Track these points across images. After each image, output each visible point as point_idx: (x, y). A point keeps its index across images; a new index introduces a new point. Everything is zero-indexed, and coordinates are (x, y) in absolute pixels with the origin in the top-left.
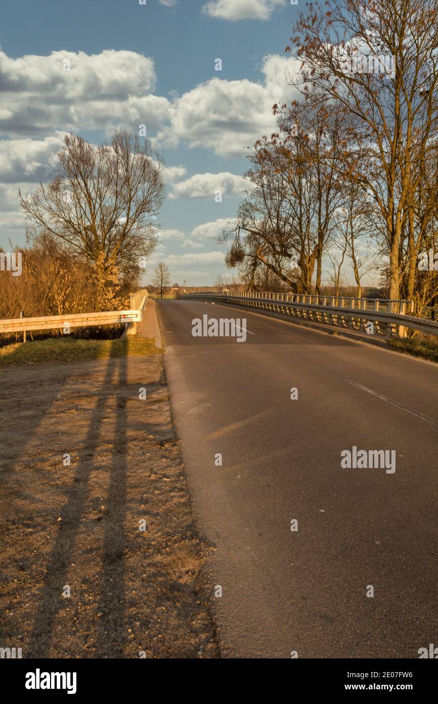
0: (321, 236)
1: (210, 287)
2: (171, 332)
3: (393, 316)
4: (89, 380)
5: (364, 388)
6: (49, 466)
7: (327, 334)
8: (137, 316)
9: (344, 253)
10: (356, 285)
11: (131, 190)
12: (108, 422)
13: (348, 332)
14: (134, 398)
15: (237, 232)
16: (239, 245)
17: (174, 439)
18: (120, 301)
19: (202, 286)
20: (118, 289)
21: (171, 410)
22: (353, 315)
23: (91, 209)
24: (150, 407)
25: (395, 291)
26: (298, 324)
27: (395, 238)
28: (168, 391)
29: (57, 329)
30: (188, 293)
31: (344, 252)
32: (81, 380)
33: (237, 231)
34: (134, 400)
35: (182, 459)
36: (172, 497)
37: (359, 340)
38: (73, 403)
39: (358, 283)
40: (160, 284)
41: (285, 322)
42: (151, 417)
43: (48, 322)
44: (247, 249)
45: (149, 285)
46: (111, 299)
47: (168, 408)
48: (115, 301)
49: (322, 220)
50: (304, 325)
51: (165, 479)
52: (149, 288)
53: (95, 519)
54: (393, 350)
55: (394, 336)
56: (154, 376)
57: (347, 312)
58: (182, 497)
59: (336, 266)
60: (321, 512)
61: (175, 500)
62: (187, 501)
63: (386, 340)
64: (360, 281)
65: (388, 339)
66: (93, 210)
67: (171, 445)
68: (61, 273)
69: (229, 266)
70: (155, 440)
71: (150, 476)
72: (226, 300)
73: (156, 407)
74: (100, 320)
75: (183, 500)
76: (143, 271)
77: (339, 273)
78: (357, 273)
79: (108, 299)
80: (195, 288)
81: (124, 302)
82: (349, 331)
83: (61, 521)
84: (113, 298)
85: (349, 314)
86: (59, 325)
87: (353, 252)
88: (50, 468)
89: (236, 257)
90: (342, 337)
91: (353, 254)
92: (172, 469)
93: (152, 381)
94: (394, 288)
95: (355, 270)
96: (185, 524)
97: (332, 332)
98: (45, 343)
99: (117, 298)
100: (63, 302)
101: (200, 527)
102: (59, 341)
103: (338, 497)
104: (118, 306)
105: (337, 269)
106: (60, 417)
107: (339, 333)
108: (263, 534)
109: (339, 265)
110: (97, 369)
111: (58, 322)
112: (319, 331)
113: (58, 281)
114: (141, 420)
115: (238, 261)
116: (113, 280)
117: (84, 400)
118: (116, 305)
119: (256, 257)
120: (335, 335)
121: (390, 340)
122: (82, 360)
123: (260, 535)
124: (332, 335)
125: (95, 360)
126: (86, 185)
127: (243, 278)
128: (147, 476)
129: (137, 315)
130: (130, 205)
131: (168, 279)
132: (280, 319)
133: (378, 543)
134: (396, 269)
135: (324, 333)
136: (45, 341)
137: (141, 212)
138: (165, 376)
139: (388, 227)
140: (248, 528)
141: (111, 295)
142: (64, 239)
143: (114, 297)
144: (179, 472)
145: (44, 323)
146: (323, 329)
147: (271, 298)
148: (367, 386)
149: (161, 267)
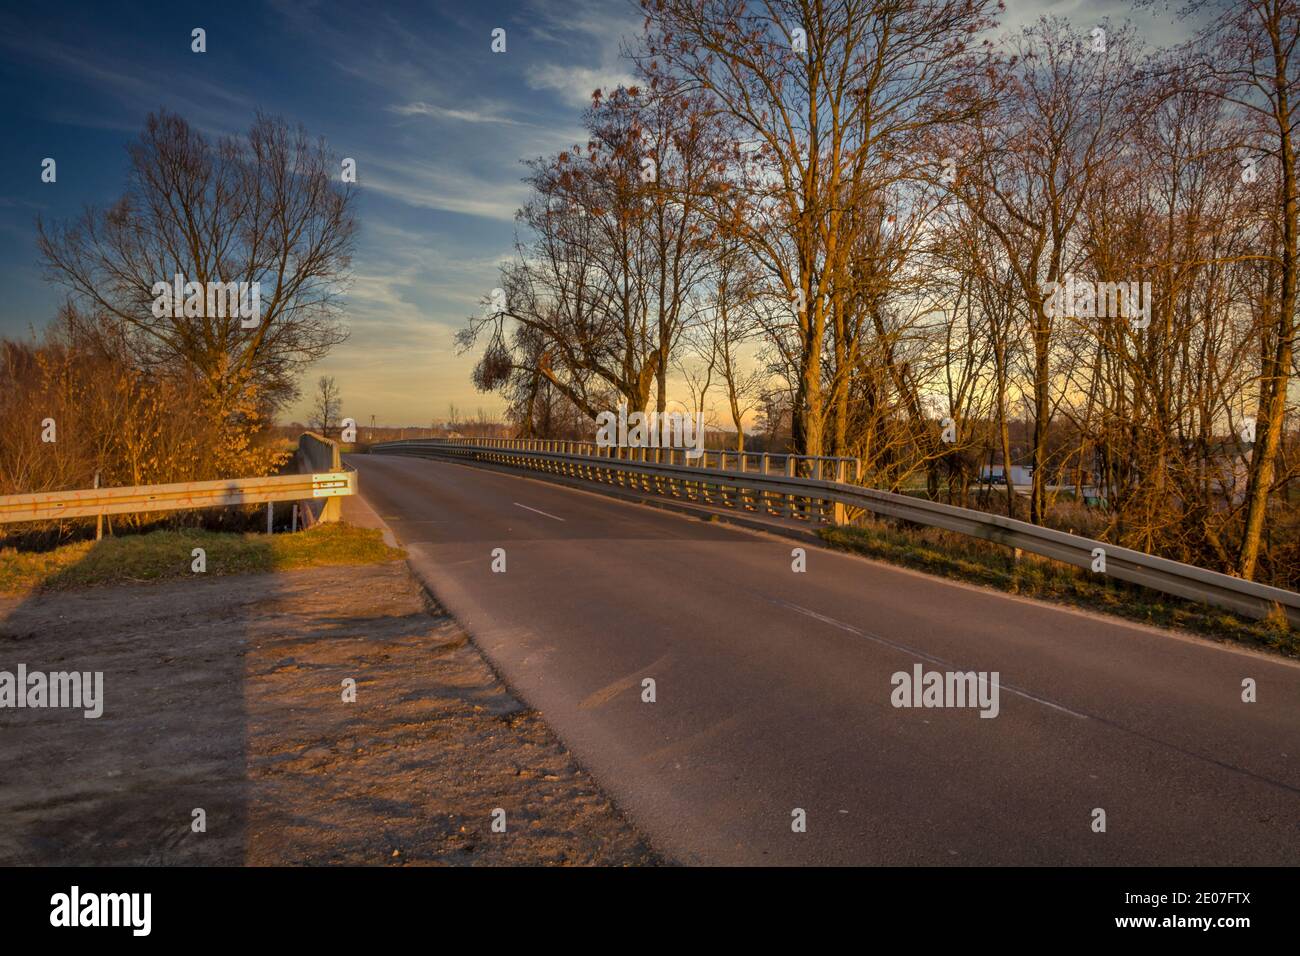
0: (665, 335)
1: (426, 429)
2: (396, 518)
3: (825, 486)
4: (282, 611)
5: (813, 614)
6: (311, 768)
7: (698, 520)
8: (346, 486)
9: (710, 368)
10: (734, 429)
11: (287, 232)
12: (375, 686)
13: (739, 517)
14: (401, 642)
15: (499, 322)
16: (502, 347)
17: (526, 711)
18: (259, 454)
19: (406, 427)
20: (257, 431)
21: (486, 660)
22: (745, 483)
23: (198, 266)
24: (442, 658)
25: (815, 440)
26: (635, 502)
27: (815, 344)
28: (461, 627)
29: (130, 514)
30: (378, 441)
31: (712, 365)
32: (267, 611)
33: (498, 319)
34: (402, 645)
35: (560, 743)
36: (580, 805)
37: (763, 530)
38: (281, 656)
39: (737, 423)
40: (323, 422)
41: (609, 498)
42: (453, 674)
43: (157, 498)
44: (518, 356)
45: (293, 424)
46: (242, 451)
47: (479, 658)
48: (250, 456)
49: (667, 305)
50: (649, 503)
51: (548, 777)
52: (294, 428)
53: (461, 850)
54: (829, 547)
55: (825, 523)
56: (410, 601)
57: (733, 478)
58: (598, 803)
59: (697, 392)
60: (843, 814)
61: (589, 810)
62: (611, 809)
63: (813, 531)
64: (742, 421)
65: (814, 528)
66: (202, 268)
67: (526, 721)
68: (143, 396)
69: (480, 387)
70: (487, 713)
71: (518, 774)
72: (475, 454)
73: (451, 656)
74: (270, 492)
75: (602, 809)
76: (298, 394)
77: (702, 405)
78: (734, 405)
79: (234, 450)
80: (393, 430)
81: (270, 456)
82: (740, 515)
83: (399, 856)
84: (247, 448)
85: (737, 483)
86: (181, 502)
87: (728, 365)
88: (314, 771)
89: (494, 370)
90: (728, 526)
91: (729, 370)
92: (550, 760)
93: (412, 612)
94: (813, 436)
95: (731, 400)
96: (627, 846)
97: (707, 517)
98: (151, 539)
99: (255, 450)
100: (145, 457)
101: (659, 848)
102: (180, 537)
103: (857, 790)
104: (258, 466)
105: (698, 398)
106: (273, 681)
107: (722, 519)
108: (769, 852)
109: (702, 390)
110: (289, 590)
111: (178, 496)
112: (682, 516)
113: (134, 412)
114: (438, 680)
115: (499, 377)
116: (247, 412)
117: (301, 648)
118: (252, 464)
119: (537, 372)
120: (715, 522)
121: (822, 531)
122: (245, 572)
123: (765, 853)
124: (709, 523)
125: (272, 572)
126: (189, 215)
127: (511, 412)
128: (513, 775)
129: (345, 482)
130: (285, 259)
131: (339, 409)
132: (598, 493)
133: (953, 853)
134: (816, 400)
135: (693, 519)
136: (150, 537)
137: (305, 276)
138: (435, 600)
139: (800, 324)
140: (739, 845)
141: (243, 444)
142: (136, 324)
143: (249, 448)
144: (567, 764)
145: (148, 498)
146: (689, 512)
147: (566, 451)
148: (816, 611)
149: (325, 387)
